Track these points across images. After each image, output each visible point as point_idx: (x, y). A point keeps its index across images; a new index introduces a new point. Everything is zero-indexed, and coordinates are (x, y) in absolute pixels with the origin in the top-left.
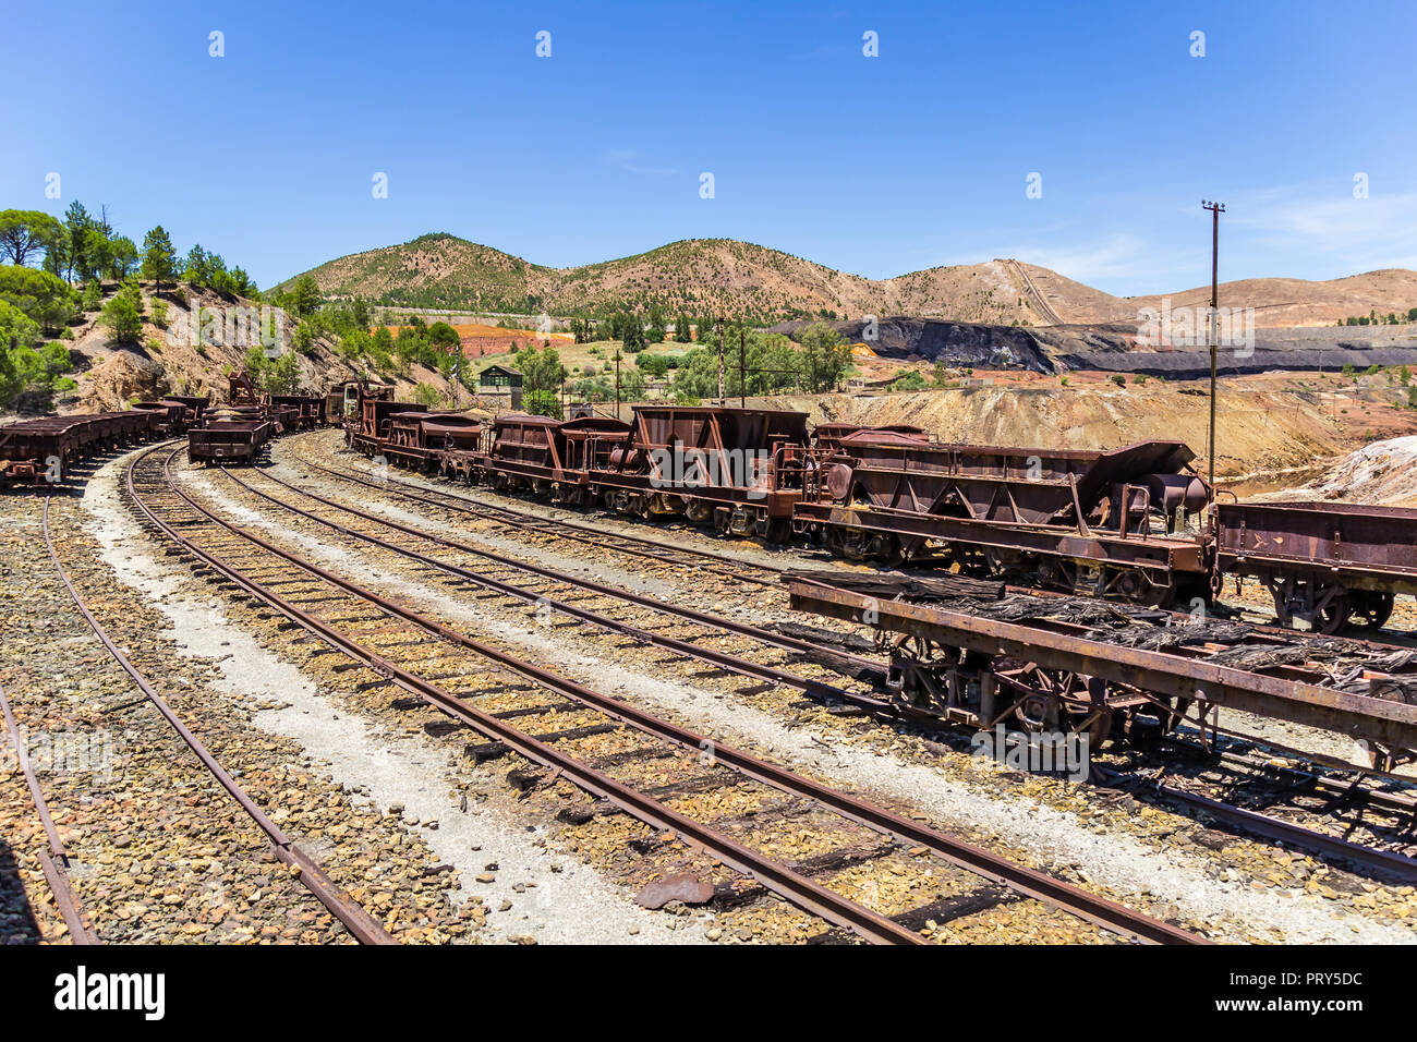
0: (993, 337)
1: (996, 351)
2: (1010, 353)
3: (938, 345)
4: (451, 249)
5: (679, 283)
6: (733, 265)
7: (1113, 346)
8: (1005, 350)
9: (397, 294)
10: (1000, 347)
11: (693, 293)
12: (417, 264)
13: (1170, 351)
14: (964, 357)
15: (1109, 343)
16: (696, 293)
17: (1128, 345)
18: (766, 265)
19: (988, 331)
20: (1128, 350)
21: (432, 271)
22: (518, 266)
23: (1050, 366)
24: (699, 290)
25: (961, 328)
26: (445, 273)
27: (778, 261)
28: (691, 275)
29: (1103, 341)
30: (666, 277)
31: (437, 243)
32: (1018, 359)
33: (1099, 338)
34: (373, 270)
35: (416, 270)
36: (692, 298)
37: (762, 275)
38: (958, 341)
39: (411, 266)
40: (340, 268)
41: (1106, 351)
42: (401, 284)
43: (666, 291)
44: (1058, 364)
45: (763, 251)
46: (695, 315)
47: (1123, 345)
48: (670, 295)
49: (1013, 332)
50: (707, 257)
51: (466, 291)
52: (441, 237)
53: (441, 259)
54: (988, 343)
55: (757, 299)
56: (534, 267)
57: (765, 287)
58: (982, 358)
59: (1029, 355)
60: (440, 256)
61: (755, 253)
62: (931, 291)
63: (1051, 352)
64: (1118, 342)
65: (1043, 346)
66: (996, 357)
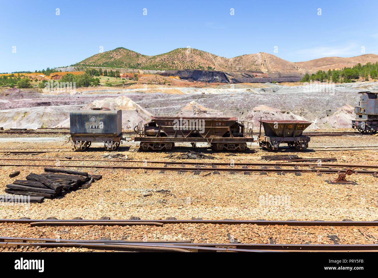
0: (214, 74)
1: (215, 77)
2: (219, 78)
3: (199, 76)
4: (122, 51)
5: (172, 59)
6: (188, 55)
7: (250, 76)
8: (217, 77)
9: (106, 63)
10: (216, 77)
11: (175, 62)
12: (113, 55)
13: (267, 77)
14: (206, 79)
15: (249, 75)
16: (176, 62)
17: (254, 76)
18: (197, 54)
19: (213, 72)
20: (254, 77)
21: (116, 57)
22: (138, 55)
23: (229, 81)
24: (177, 61)
25: (205, 72)
26: (119, 57)
27: (201, 54)
28: (176, 57)
29: (247, 75)
30: (169, 58)
31: (119, 50)
32: (221, 79)
33: (246, 74)
34: (103, 57)
35: (113, 57)
36: (174, 64)
37: (196, 57)
38: (204, 75)
39: (112, 56)
40: (96, 56)
41: (247, 77)
42: (108, 61)
43: (168, 62)
44: (230, 81)
45: (198, 51)
46: (173, 68)
47: (253, 76)
48: (169, 63)
49: (220, 73)
50: (182, 53)
51: (122, 62)
52: (122, 48)
53: (119, 54)
54: (213, 76)
55: (192, 64)
56: (143, 56)
57: (195, 60)
58: (211, 79)
59: (224, 79)
60: (119, 53)
61: (195, 51)
62: (240, 61)
63: (230, 77)
64: (251, 75)
65: (227, 76)
66: (215, 79)
